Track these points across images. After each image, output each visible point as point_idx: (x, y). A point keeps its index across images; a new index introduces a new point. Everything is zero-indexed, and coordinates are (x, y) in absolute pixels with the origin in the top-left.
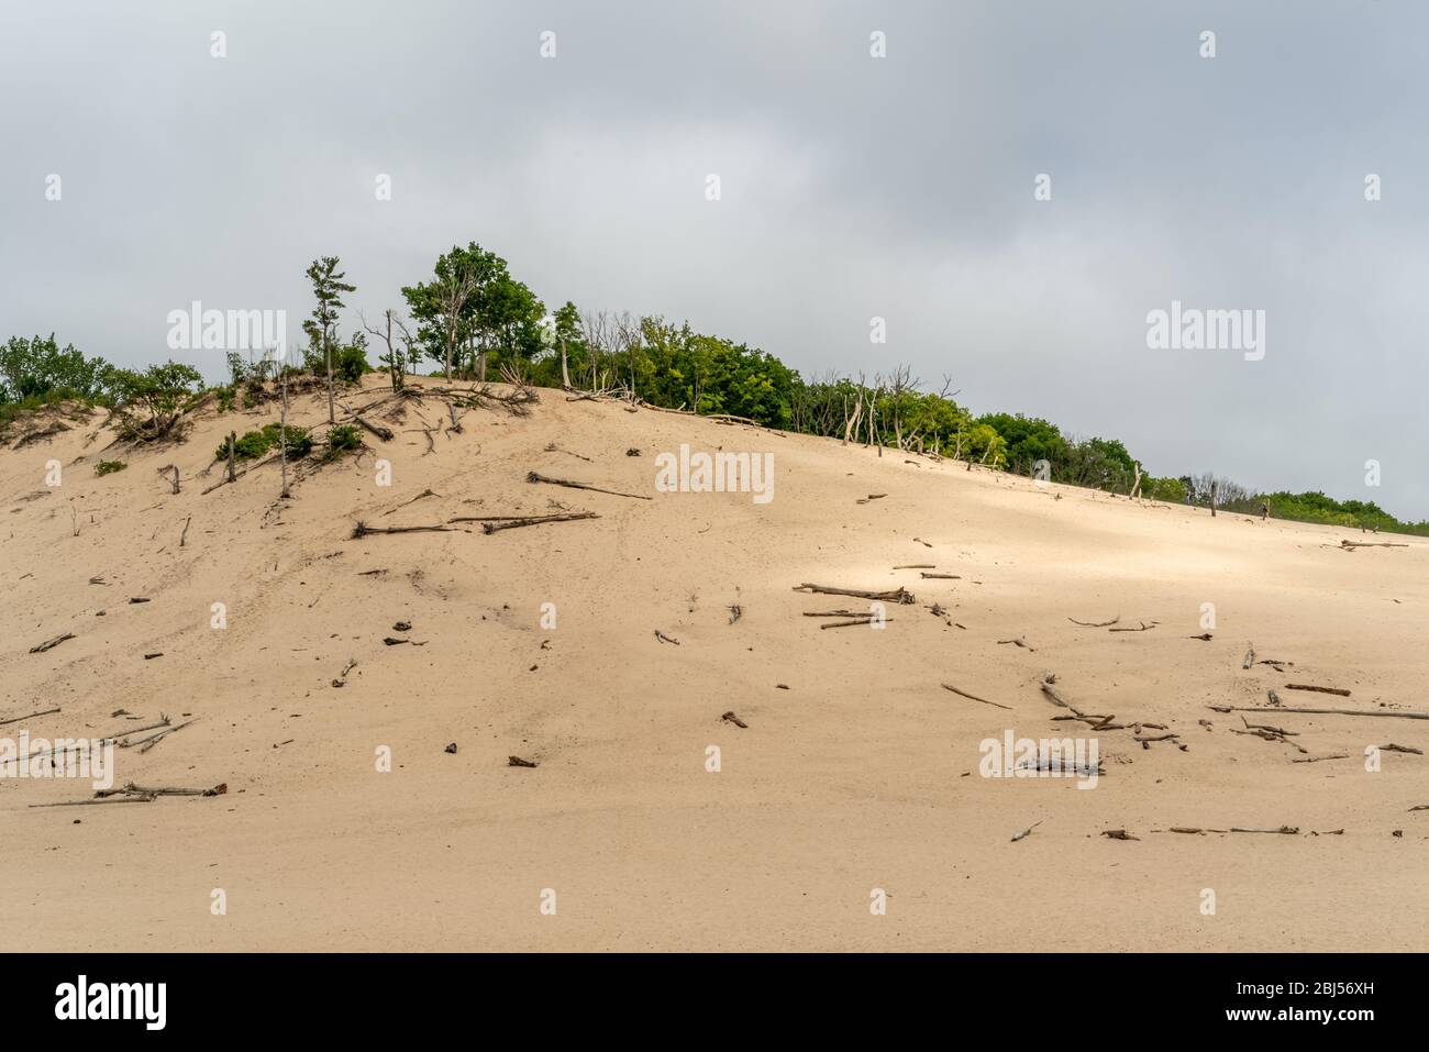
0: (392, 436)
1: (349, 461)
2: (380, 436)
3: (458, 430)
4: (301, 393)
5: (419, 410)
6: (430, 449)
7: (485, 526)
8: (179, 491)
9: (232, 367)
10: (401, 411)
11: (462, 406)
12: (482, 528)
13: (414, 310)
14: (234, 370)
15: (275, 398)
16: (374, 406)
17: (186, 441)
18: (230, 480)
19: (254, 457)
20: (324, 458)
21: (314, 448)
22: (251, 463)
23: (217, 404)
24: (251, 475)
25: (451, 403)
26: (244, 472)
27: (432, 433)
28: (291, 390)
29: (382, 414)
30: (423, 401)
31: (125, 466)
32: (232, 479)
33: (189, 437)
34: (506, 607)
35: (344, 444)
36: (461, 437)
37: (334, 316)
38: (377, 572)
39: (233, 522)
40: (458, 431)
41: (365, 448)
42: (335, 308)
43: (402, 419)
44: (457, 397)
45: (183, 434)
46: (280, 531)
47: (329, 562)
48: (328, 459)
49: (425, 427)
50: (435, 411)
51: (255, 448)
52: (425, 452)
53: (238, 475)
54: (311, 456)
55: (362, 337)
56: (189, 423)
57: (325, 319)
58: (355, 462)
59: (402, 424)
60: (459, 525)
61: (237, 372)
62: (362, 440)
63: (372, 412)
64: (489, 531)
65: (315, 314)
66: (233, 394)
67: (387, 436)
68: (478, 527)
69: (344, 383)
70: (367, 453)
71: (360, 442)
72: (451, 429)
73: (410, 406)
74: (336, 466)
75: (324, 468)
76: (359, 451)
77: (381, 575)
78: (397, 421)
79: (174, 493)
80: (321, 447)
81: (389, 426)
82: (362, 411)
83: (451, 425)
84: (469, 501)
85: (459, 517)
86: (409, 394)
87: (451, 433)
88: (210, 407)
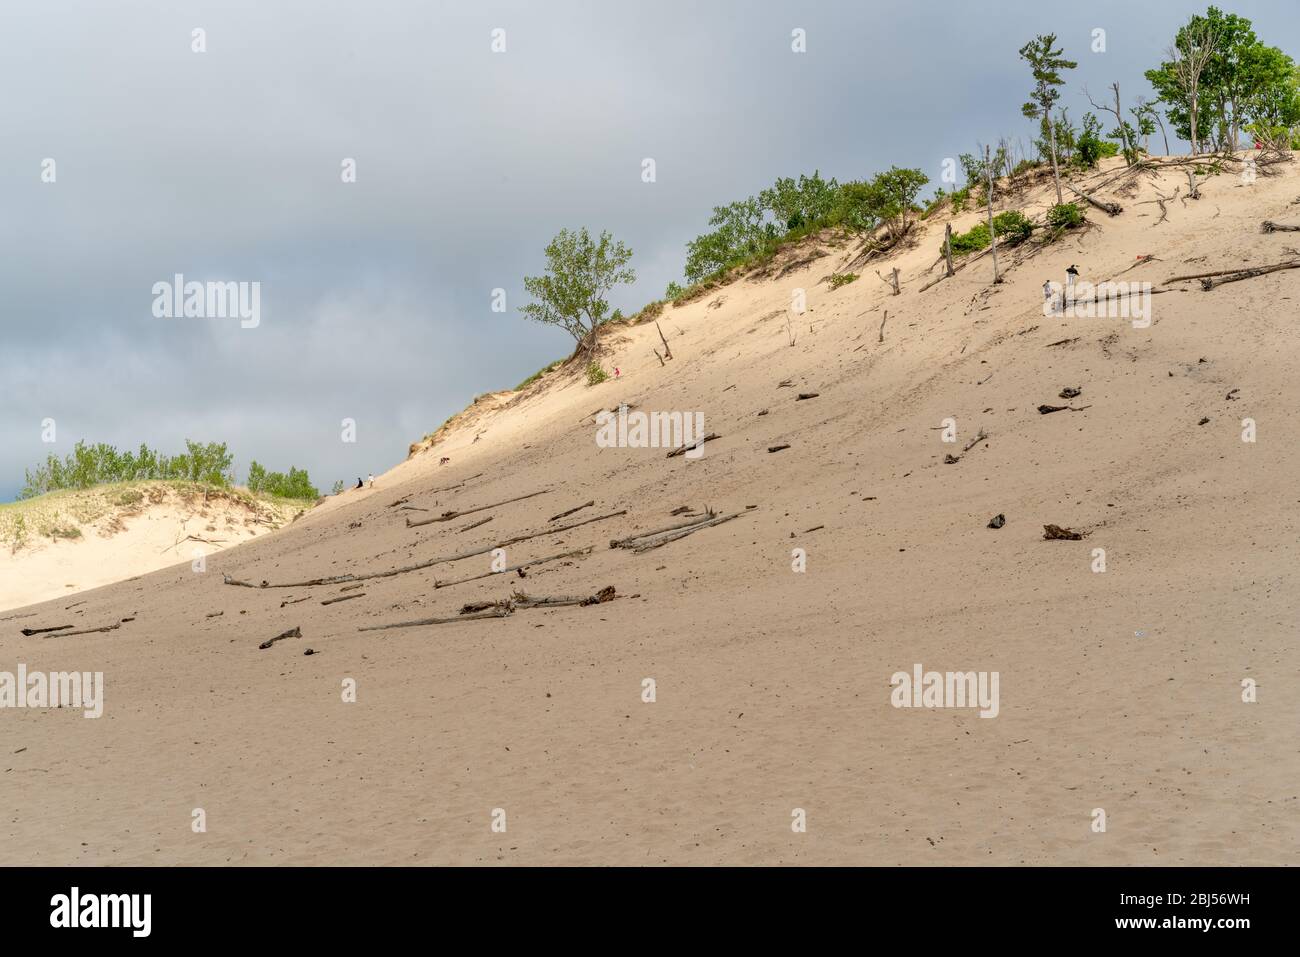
0: (1121, 211)
1: (1071, 239)
2: (1108, 212)
3: (1196, 196)
4: (1037, 185)
5: (1155, 182)
6: (1163, 217)
7: (1203, 282)
8: (899, 292)
9: (966, 170)
10: (1133, 185)
11: (1203, 173)
12: (1200, 285)
13: (1161, 93)
14: (969, 173)
15: (1009, 193)
16: (1105, 184)
17: (917, 246)
18: (948, 275)
19: (977, 249)
20: (1045, 241)
21: (1034, 232)
22: (973, 255)
23: (951, 207)
24: (970, 267)
25: (1191, 172)
26: (964, 265)
27: (1166, 204)
28: (1026, 183)
29: (1113, 190)
30: (1159, 173)
31: (858, 276)
32: (951, 273)
33: (921, 242)
34: (1201, 361)
35: (1067, 222)
36: (1198, 203)
37: (1054, 94)
38: (1066, 341)
39: (940, 312)
40: (1195, 198)
41: (1090, 225)
42: (1055, 87)
43: (1133, 192)
44: (1197, 164)
45: (916, 239)
46: (984, 315)
47: (1022, 338)
48: (1050, 240)
49: (1160, 198)
50: (1172, 181)
51: (976, 240)
52: (1158, 220)
53: (957, 269)
54: (1032, 240)
55: (1094, 118)
56: (922, 229)
57: (1047, 101)
58: (1078, 241)
59: (1133, 197)
60: (1173, 285)
61: (971, 174)
62: (1086, 216)
63: (1103, 190)
64: (1208, 287)
65: (1034, 95)
66: (968, 196)
67: (1115, 211)
68: (1197, 284)
69: (1080, 168)
70: (1092, 230)
71: (1083, 219)
72: (1188, 196)
73: (1144, 179)
74: (1058, 245)
75: (1044, 250)
76: (1083, 229)
77: (1071, 344)
78: (1129, 195)
79: (894, 295)
80: (1042, 230)
81: (1118, 201)
82: (1093, 191)
83: (1189, 192)
84: (1191, 260)
85: (1177, 276)
86: (1142, 168)
87: (1188, 200)
88: (945, 210)
